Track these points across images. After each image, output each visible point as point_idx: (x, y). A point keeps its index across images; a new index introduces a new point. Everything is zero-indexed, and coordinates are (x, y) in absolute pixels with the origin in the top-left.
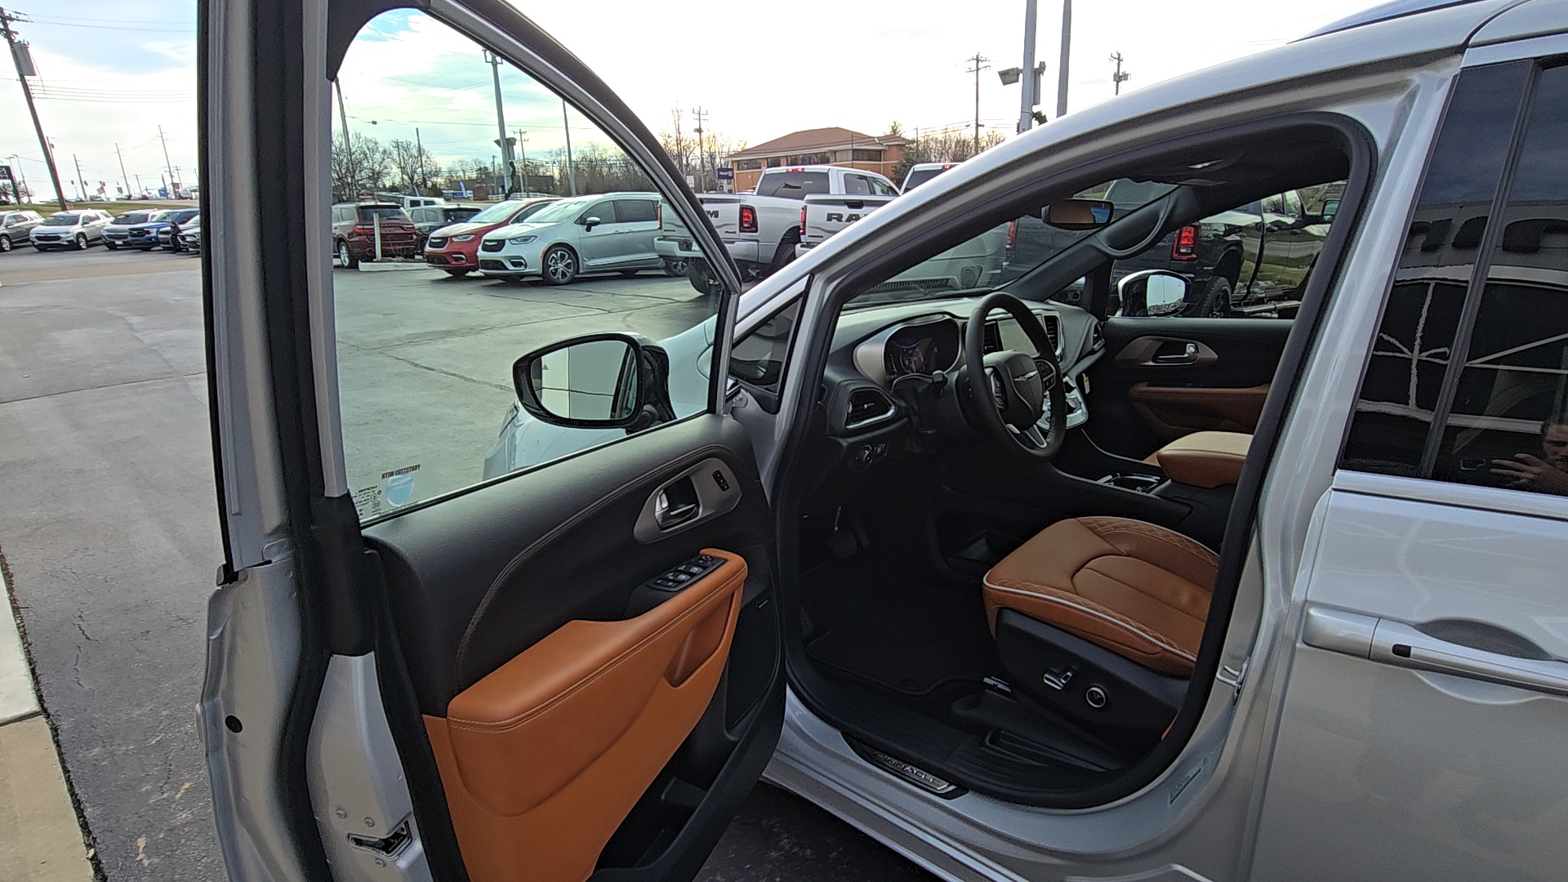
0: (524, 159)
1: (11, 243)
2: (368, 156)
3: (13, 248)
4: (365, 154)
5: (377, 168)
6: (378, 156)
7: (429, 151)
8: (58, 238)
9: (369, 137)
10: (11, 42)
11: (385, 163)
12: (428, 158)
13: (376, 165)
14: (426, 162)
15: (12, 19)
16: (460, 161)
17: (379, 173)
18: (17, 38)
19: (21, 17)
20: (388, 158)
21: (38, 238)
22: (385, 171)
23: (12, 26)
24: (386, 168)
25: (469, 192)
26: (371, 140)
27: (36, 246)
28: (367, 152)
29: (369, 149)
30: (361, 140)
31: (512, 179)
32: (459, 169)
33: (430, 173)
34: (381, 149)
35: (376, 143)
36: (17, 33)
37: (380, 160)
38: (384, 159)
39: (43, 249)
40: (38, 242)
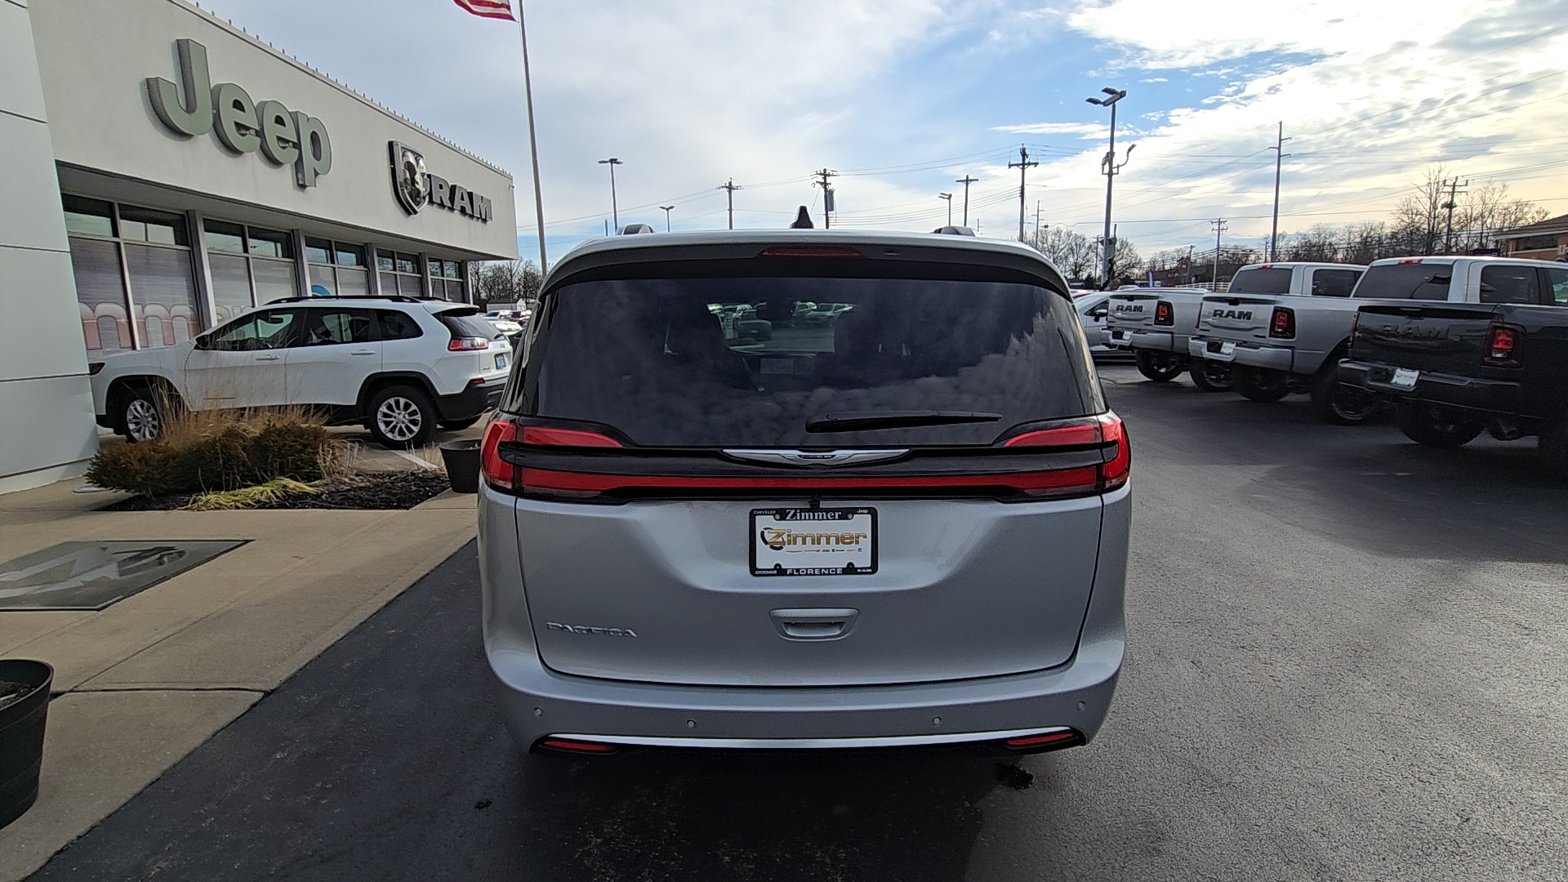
0: (1218, 249)
2: (1075, 251)
4: (1072, 250)
5: (1080, 261)
6: (1083, 251)
7: (1132, 245)
9: (1079, 234)
10: (826, 190)
11: (1089, 257)
12: (1130, 250)
14: (1127, 254)
15: (829, 175)
16: (1162, 252)
17: (1081, 265)
18: (830, 187)
19: (835, 173)
20: (1092, 252)
22: (1088, 264)
23: (829, 180)
24: (1088, 261)
25: (1156, 282)
26: (1080, 237)
28: (1075, 247)
29: (1076, 245)
30: (1071, 238)
32: (1160, 259)
33: (1129, 264)
34: (1087, 245)
35: (1084, 239)
36: (830, 184)
37: (1084, 255)
38: (1088, 254)
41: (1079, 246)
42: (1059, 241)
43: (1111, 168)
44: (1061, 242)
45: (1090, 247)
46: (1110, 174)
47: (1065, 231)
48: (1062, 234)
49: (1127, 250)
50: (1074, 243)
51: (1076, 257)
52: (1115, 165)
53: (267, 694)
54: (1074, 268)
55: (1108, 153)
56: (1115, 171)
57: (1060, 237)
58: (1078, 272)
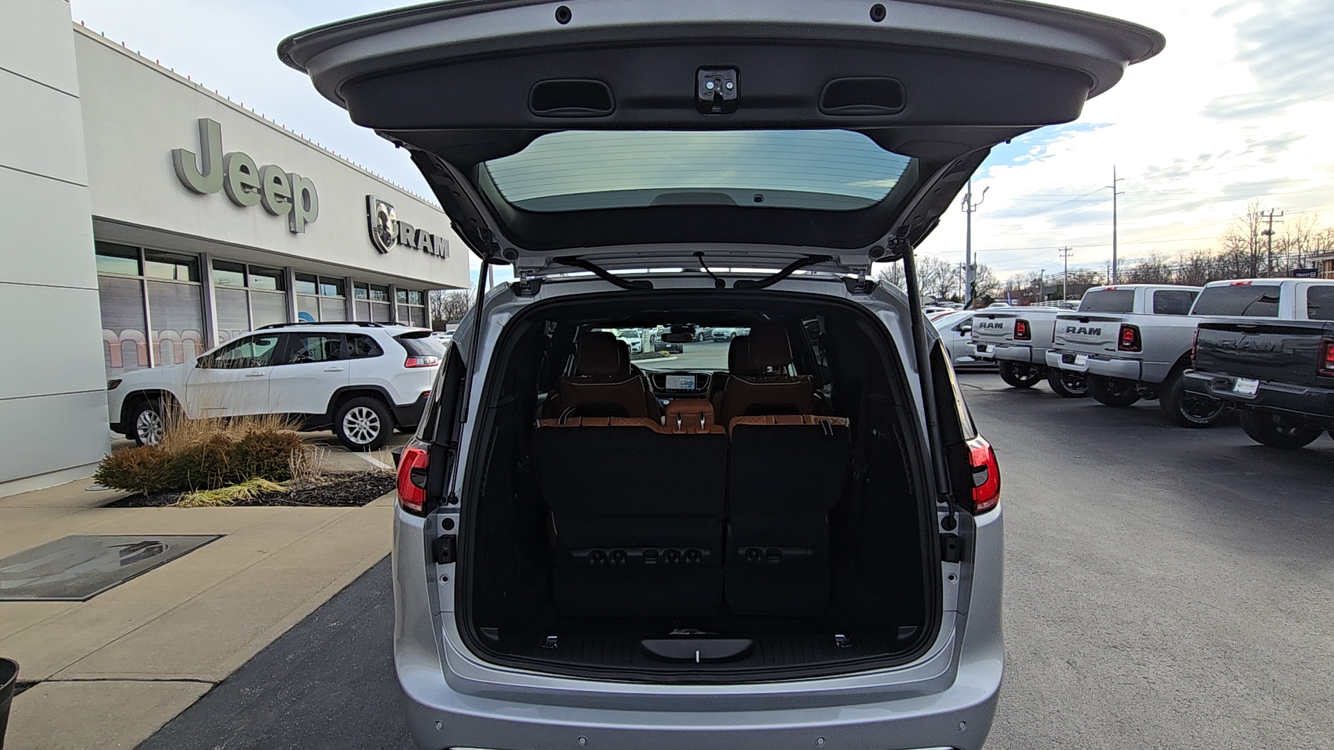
0: (1066, 271)
1: (704, 338)
2: (941, 275)
3: (704, 340)
4: (939, 274)
5: (946, 283)
6: (948, 275)
7: (990, 269)
8: (723, 335)
9: (944, 261)
11: (953, 280)
12: (989, 274)
13: (945, 282)
14: (987, 277)
16: (1017, 275)
17: (947, 287)
20: (956, 275)
21: (715, 335)
22: (953, 286)
24: (953, 283)
25: (1013, 300)
26: (945, 264)
27: (714, 339)
28: (941, 272)
29: (942, 270)
30: (937, 264)
31: (972, 295)
32: (1015, 281)
33: (989, 285)
34: (951, 270)
35: (948, 265)
37: (950, 277)
38: (952, 277)
39: (716, 341)
40: (714, 337)
41: (945, 271)
42: (928, 266)
43: (969, 207)
44: (929, 268)
45: (954, 271)
46: (969, 212)
47: (932, 258)
48: (930, 261)
49: (987, 273)
50: (940, 269)
51: (942, 280)
52: (972, 204)
53: (216, 685)
54: (941, 289)
55: (966, 195)
56: (972, 209)
57: (928, 263)
58: (945, 293)
